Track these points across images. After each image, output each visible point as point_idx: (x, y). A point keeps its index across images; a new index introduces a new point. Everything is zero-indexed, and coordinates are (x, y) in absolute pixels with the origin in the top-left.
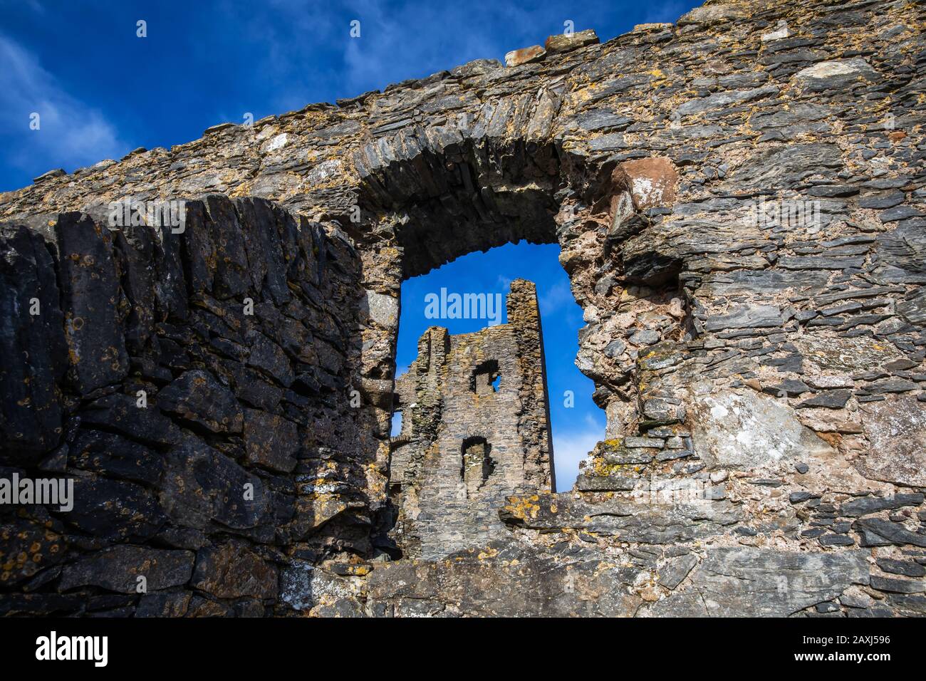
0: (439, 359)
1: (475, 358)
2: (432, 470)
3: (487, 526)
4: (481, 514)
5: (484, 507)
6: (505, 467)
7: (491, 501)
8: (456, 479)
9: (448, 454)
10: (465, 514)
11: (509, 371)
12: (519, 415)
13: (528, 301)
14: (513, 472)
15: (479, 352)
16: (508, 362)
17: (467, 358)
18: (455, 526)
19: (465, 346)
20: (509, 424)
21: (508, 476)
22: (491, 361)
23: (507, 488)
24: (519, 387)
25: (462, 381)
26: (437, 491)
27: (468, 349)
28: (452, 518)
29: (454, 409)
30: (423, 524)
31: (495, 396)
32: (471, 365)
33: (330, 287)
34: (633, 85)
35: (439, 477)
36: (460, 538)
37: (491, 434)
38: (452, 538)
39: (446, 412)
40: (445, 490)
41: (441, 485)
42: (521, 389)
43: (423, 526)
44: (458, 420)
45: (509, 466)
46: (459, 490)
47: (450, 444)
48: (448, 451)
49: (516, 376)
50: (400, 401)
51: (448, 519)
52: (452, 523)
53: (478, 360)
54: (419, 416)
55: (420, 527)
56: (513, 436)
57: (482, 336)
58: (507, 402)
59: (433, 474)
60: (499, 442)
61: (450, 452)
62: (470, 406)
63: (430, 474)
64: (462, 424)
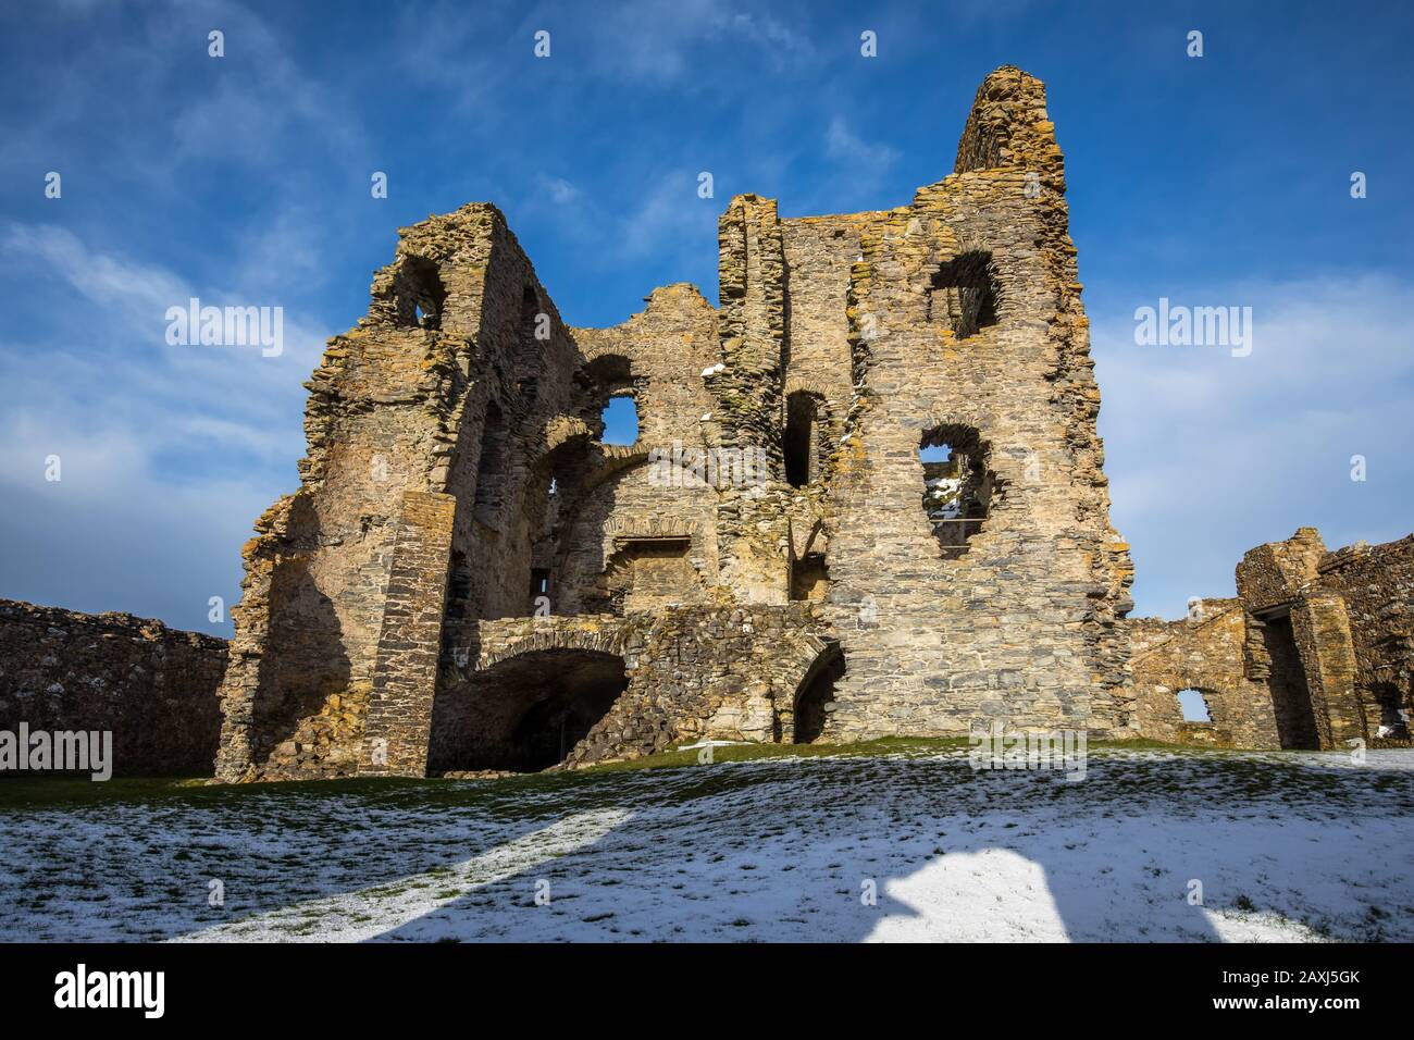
0: (771, 267)
1: (934, 246)
2: (853, 496)
3: (996, 616)
4: (981, 591)
5: (987, 576)
6: (1029, 493)
7: (1001, 563)
8: (915, 516)
9: (888, 462)
10: (943, 592)
11: (1022, 279)
12: (1050, 378)
13: (1029, 124)
14: (1049, 503)
15: (942, 233)
16: (1016, 259)
17: (915, 245)
18: (921, 617)
19: (906, 218)
20: (1030, 400)
21: (1038, 512)
22: (976, 253)
23: (1036, 538)
24: (1050, 315)
25: (906, 299)
26: (870, 542)
27: (914, 224)
28: (913, 600)
29: (895, 363)
32: (926, 262)
35: (872, 512)
36: (936, 640)
37: (989, 419)
38: (917, 642)
39: (875, 369)
40: (889, 541)
41: (879, 530)
42: (1052, 321)
43: (844, 617)
44: (906, 388)
45: (1037, 490)
46: (922, 540)
47: (892, 441)
48: (889, 455)
49: (1039, 290)
50: (633, 373)
51: (902, 601)
52: (914, 611)
53: (943, 251)
54: (735, 391)
55: (838, 617)
56: (1043, 426)
57: (946, 195)
58: (1022, 349)
59: (857, 505)
60: (1011, 438)
61: (894, 459)
62: (933, 356)
63: (848, 506)
64: (917, 396)
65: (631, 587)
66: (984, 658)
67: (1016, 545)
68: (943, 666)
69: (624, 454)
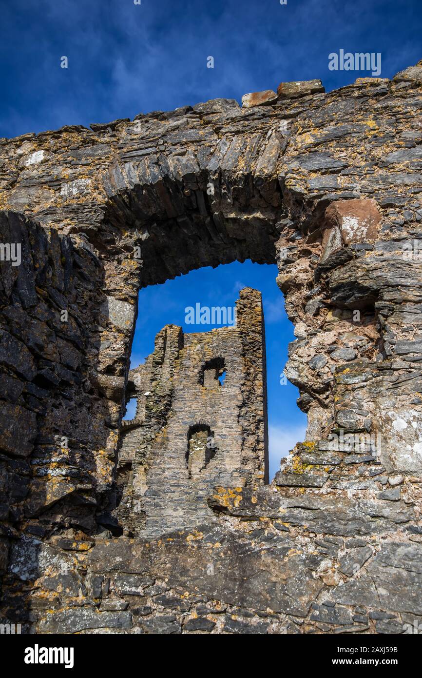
0: (173, 353)
1: (204, 355)
2: (160, 452)
4: (201, 493)
5: (204, 487)
6: (225, 453)
7: (211, 482)
8: (182, 461)
9: (175, 438)
10: (187, 493)
11: (234, 368)
12: (240, 407)
13: (254, 308)
14: (232, 457)
15: (208, 350)
16: (233, 360)
17: (198, 355)
18: (178, 503)
19: (196, 344)
20: (231, 415)
21: (227, 461)
22: (219, 358)
23: (225, 471)
24: (242, 382)
25: (191, 375)
26: (164, 471)
27: (199, 346)
28: (176, 496)
29: (183, 399)
30: (149, 500)
31: (220, 389)
32: (200, 361)
33: (74, 292)
34: (350, 133)
35: (166, 458)
36: (181, 513)
37: (214, 422)
38: (175, 514)
39: (176, 401)
40: (170, 471)
41: (168, 466)
42: (243, 385)
43: (149, 502)
44: (186, 409)
45: (228, 452)
46: (183, 471)
47: (178, 430)
48: (176, 435)
49: (239, 373)
50: (136, 389)
51: (172, 496)
52: (176, 500)
53: (207, 357)
54: (152, 403)
55: (147, 502)
56: (234, 426)
57: (211, 336)
58: (230, 395)
59: (161, 456)
60: (221, 430)
61: (177, 437)
62: (197, 397)
63: (158, 456)
64: (190, 413)
65: (127, 483)
66: (199, 522)
67: (217, 474)
68: (183, 525)
69: (127, 424)
